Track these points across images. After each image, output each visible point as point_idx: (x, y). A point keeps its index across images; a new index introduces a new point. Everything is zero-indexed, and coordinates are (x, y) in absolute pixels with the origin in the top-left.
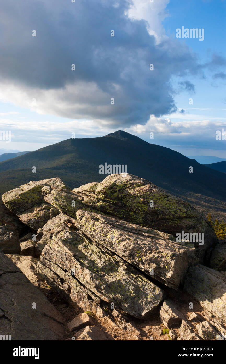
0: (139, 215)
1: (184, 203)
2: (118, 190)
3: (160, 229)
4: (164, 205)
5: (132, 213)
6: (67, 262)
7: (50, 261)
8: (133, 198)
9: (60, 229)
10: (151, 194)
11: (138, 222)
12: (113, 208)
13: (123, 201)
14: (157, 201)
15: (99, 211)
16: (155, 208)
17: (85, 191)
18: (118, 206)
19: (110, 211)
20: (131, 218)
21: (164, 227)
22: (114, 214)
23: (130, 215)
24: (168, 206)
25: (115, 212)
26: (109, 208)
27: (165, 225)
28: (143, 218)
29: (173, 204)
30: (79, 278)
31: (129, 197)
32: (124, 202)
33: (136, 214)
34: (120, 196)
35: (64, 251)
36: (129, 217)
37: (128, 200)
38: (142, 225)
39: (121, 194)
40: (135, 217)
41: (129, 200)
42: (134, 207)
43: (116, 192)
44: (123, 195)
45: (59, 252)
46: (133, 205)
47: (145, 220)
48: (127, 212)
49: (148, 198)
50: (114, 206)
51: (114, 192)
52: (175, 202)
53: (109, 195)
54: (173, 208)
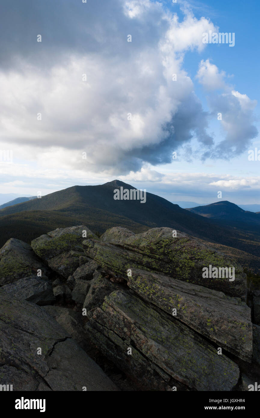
0: (186, 271)
1: (230, 259)
2: (164, 246)
3: (207, 285)
4: (212, 262)
5: (178, 269)
6: (126, 330)
7: (102, 326)
8: (179, 254)
9: (103, 284)
10: (198, 251)
11: (185, 278)
12: (159, 264)
13: (169, 256)
14: (205, 257)
15: (145, 267)
16: (203, 264)
17: (127, 245)
18: (164, 261)
19: (156, 267)
20: (177, 274)
21: (211, 284)
22: (160, 270)
23: (176, 270)
24: (216, 262)
25: (161, 268)
26: (155, 264)
27: (212, 281)
28: (189, 274)
29: (220, 260)
30: (142, 350)
31: (176, 253)
32: (170, 258)
33: (182, 270)
34: (166, 252)
35: (122, 317)
36: (175, 272)
37: (174, 256)
38: (188, 281)
39: (167, 250)
40: (181, 273)
41: (176, 255)
42: (181, 263)
43: (162, 247)
44: (170, 250)
45: (115, 317)
46: (179, 261)
47: (191, 276)
48: (173, 268)
49: (196, 254)
50: (160, 262)
51: (160, 247)
52: (222, 259)
53: (155, 250)
54: (220, 264)
